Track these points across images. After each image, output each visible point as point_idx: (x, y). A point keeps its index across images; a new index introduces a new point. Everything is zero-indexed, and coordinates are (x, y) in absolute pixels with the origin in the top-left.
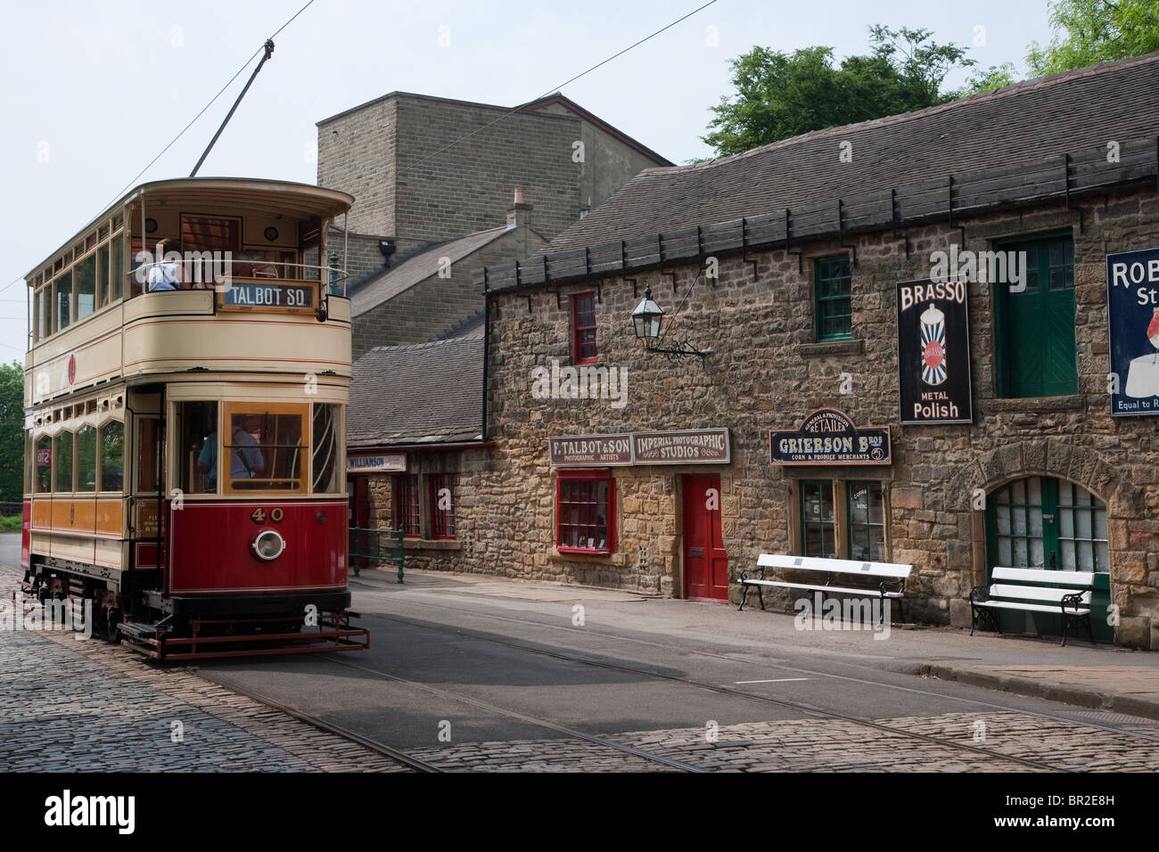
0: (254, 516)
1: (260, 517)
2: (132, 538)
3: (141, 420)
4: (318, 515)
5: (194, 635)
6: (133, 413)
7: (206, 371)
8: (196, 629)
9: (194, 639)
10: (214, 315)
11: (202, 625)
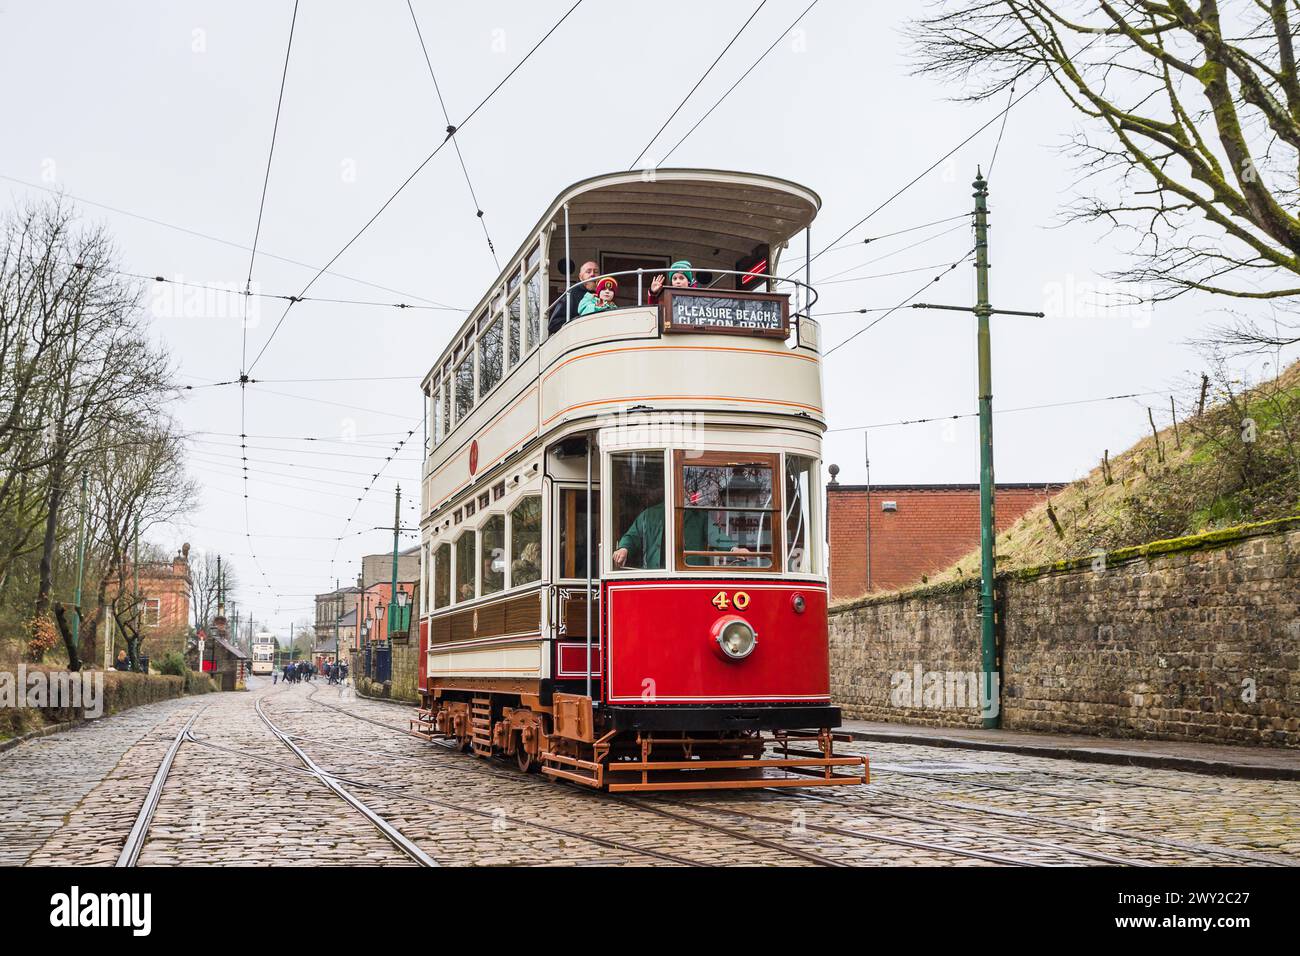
0: (714, 601)
2: (554, 637)
3: (563, 491)
4: (797, 600)
5: (645, 758)
6: (552, 482)
7: (649, 411)
8: (646, 750)
9: (645, 765)
10: (659, 337)
11: (654, 745)
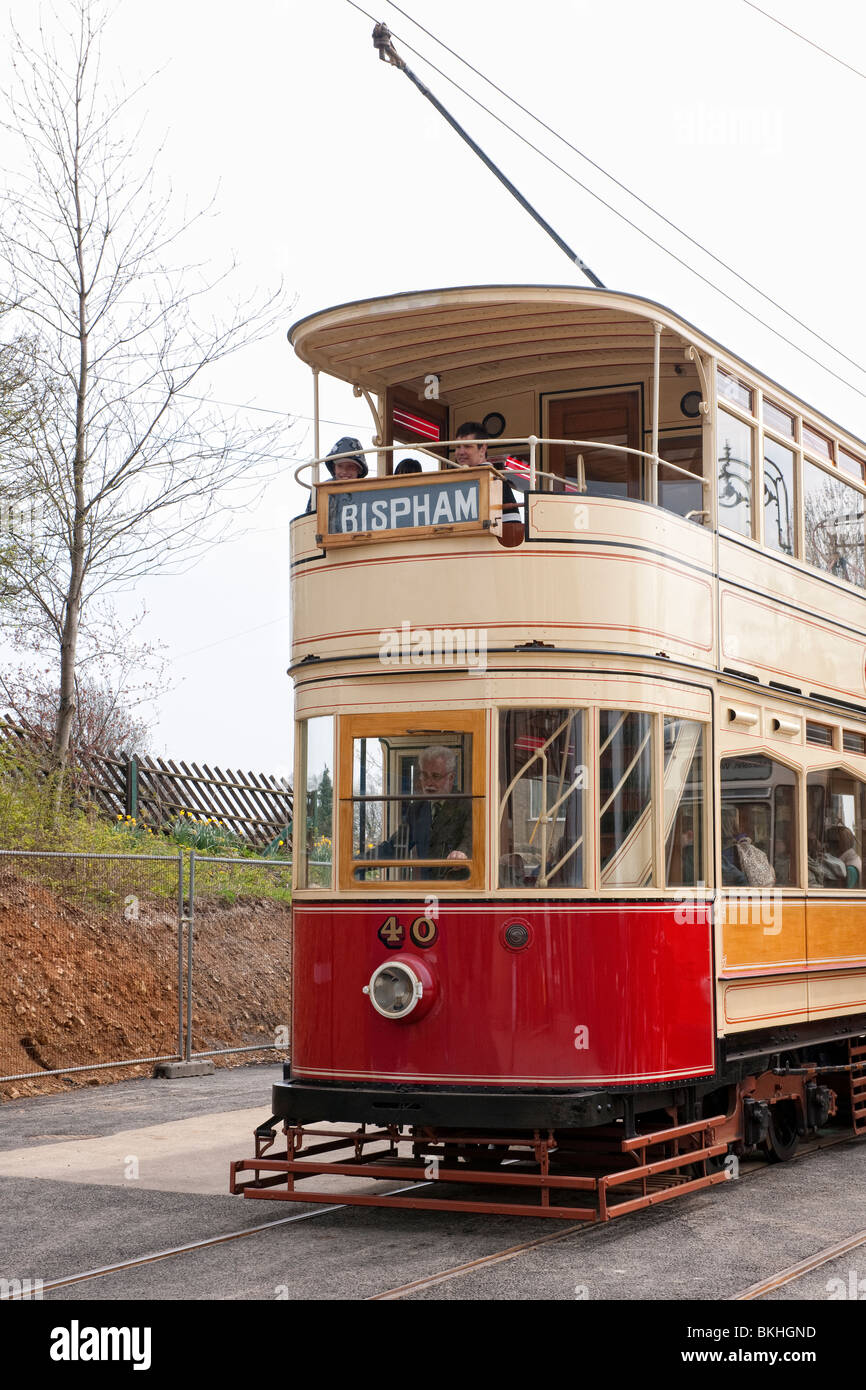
0: (383, 932)
1: (393, 934)
